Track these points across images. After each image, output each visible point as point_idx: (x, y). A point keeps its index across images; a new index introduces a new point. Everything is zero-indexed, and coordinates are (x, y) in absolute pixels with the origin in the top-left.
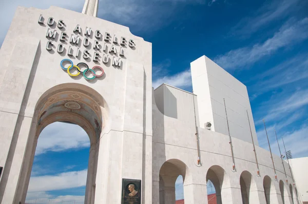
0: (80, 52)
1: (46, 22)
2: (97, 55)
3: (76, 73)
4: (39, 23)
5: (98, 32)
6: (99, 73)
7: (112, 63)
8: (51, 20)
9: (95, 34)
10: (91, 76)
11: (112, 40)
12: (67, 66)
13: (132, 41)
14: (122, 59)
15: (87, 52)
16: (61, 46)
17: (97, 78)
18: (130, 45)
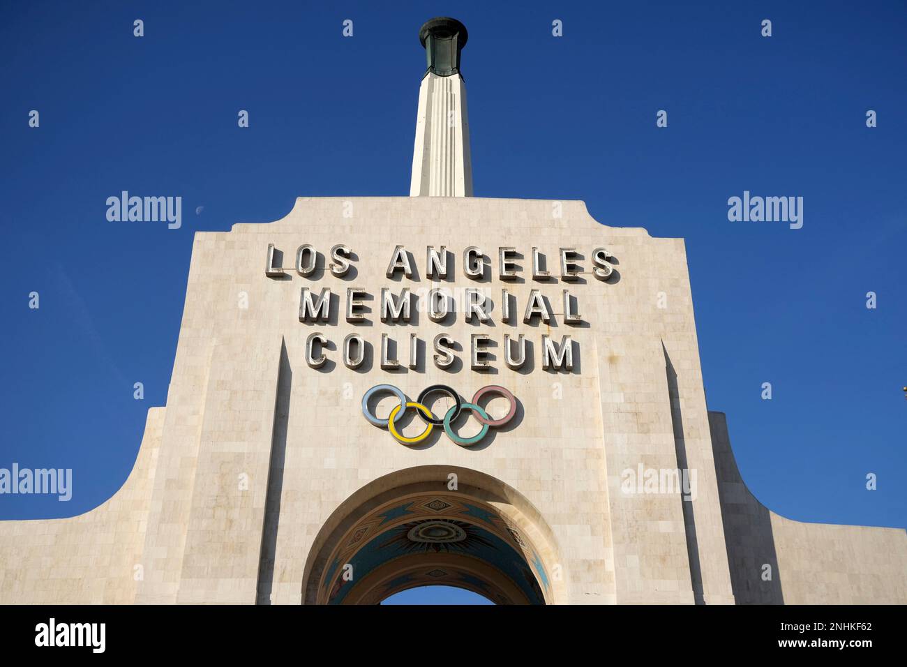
0: (421, 345)
1: (290, 263)
2: (483, 343)
3: (418, 428)
4: (270, 275)
5: (473, 254)
6: (499, 410)
7: (539, 361)
8: (306, 253)
9: (461, 265)
10: (471, 429)
11: (528, 267)
12: (387, 408)
13: (601, 255)
14: (578, 334)
15: (444, 342)
16: (354, 342)
17: (493, 430)
18: (599, 272)
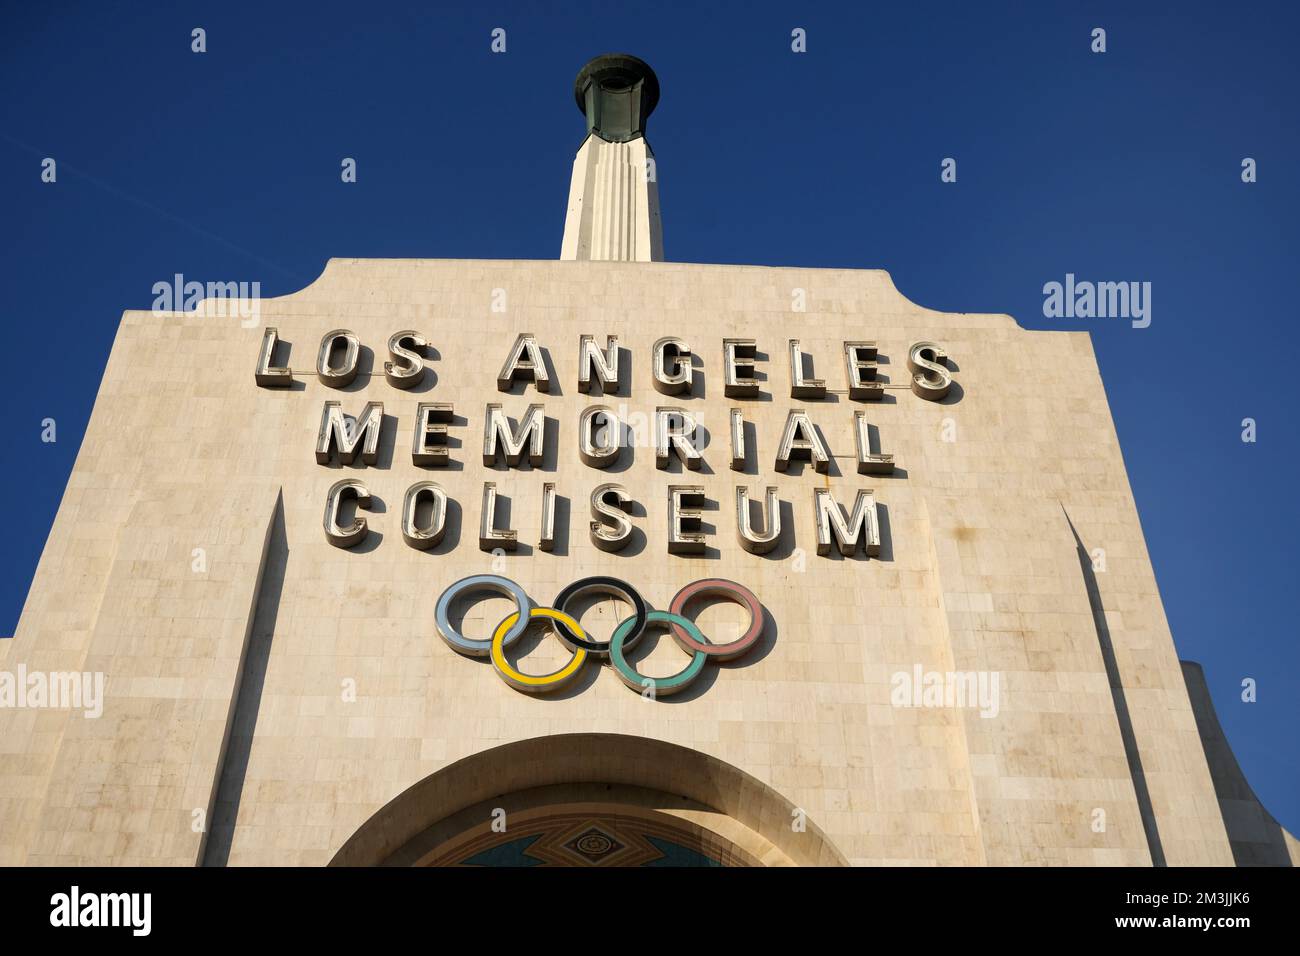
0: (562, 507)
1: (306, 361)
2: (692, 501)
3: (551, 658)
4: (264, 382)
5: (671, 351)
6: (726, 626)
7: (808, 536)
8: (340, 344)
9: (647, 370)
10: (667, 660)
11: (779, 376)
12: (486, 620)
13: (927, 354)
14: (885, 490)
15: (611, 499)
16: (425, 499)
17: (715, 663)
18: (923, 382)
